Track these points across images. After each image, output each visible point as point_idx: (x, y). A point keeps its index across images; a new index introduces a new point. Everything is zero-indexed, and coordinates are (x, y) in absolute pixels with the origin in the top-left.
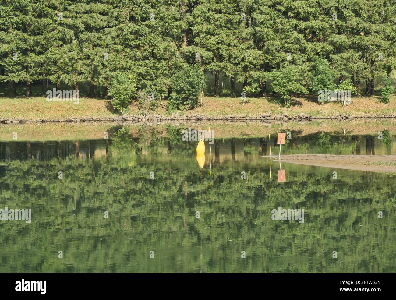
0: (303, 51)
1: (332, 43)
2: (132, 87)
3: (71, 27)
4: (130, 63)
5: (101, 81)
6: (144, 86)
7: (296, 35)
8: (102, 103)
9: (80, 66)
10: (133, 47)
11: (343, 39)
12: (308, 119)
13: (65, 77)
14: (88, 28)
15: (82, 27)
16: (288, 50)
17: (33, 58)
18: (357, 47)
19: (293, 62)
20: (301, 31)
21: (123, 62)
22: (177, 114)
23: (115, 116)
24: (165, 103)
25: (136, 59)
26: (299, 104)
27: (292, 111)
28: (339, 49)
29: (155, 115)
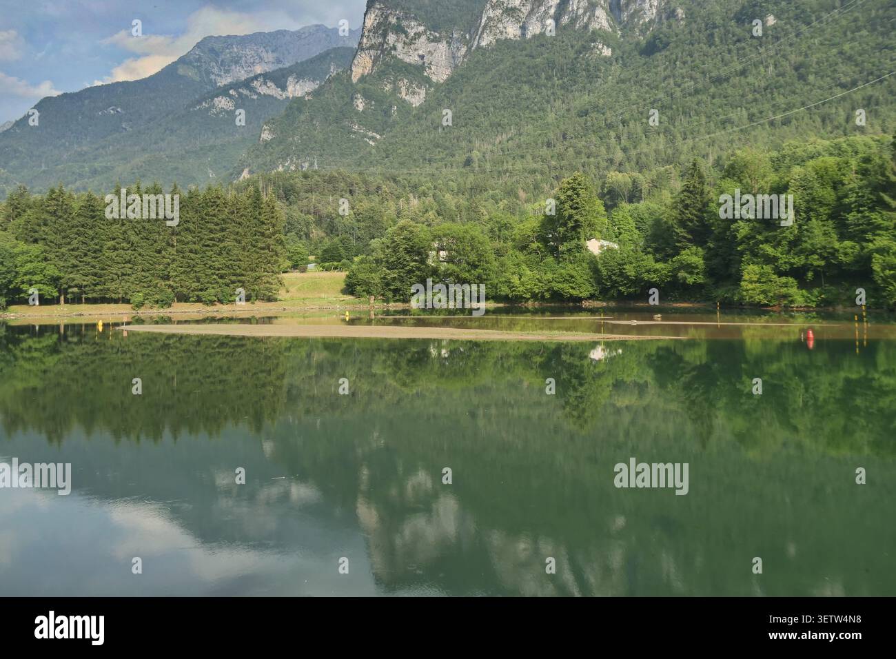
0: (217, 283)
1: (230, 280)
2: (142, 299)
3: (116, 274)
4: (142, 289)
5: (128, 297)
6: (148, 299)
7: (215, 277)
8: (129, 306)
9: (120, 291)
10: (144, 282)
11: (234, 278)
12: (217, 311)
13: (113, 296)
14: (123, 275)
15: (120, 274)
16: (211, 283)
17: (99, 287)
18: (239, 281)
19: (213, 288)
20: (217, 275)
21: (138, 289)
22: (162, 310)
23: (134, 312)
24: (158, 305)
25: (144, 287)
26: (215, 305)
27: (210, 308)
28: (233, 282)
29: (151, 311)
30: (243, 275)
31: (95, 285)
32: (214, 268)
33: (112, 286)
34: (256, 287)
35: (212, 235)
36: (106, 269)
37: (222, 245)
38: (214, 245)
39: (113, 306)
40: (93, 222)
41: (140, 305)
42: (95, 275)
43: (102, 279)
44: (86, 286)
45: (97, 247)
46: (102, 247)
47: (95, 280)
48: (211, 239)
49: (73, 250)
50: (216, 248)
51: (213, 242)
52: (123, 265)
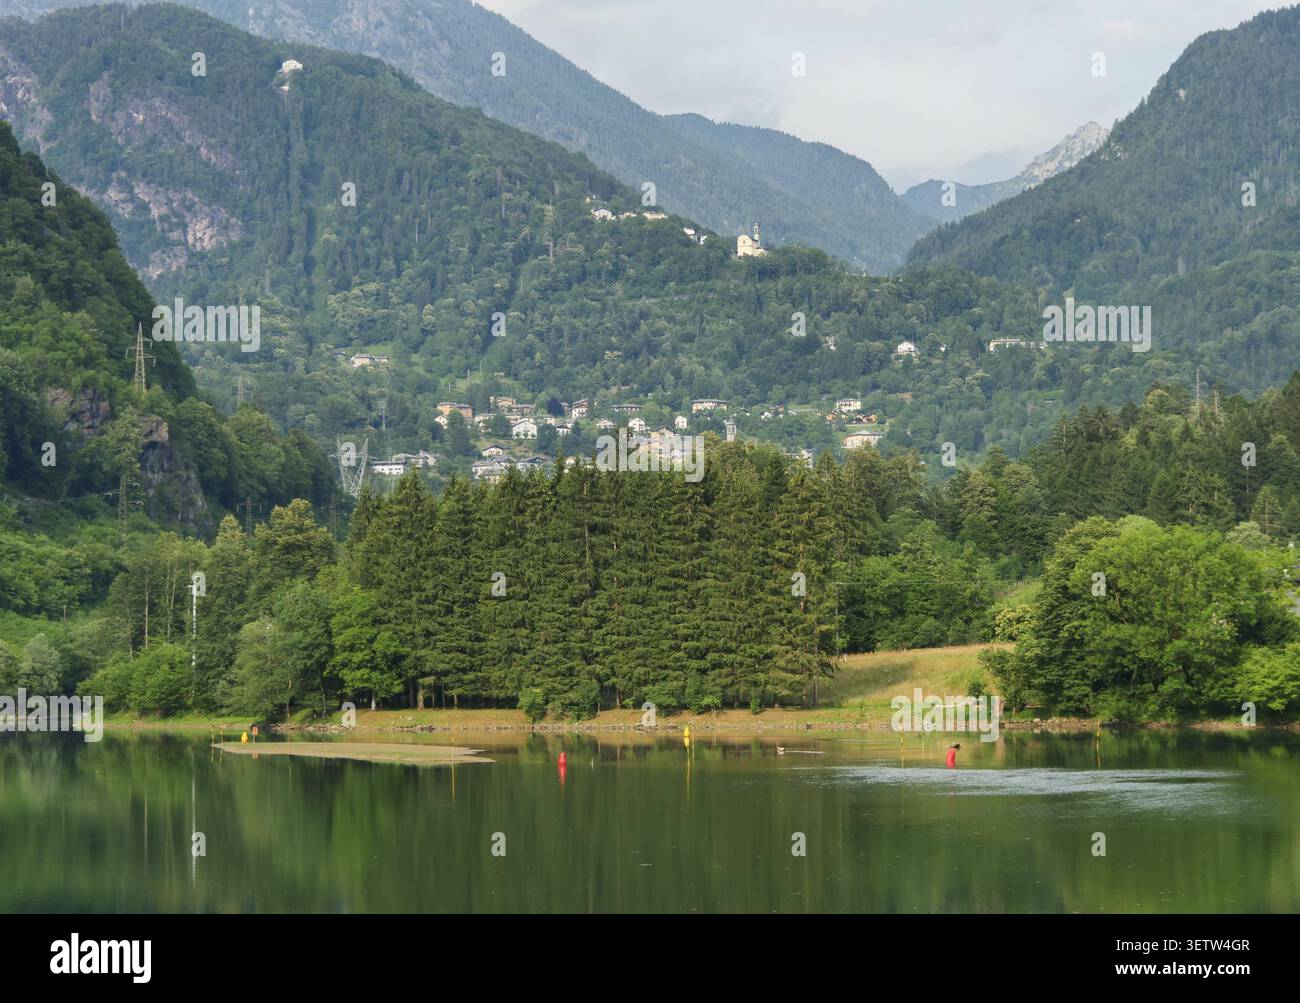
2: (538, 700)
4: (544, 680)
6: (553, 700)
7: (679, 654)
10: (547, 667)
21: (537, 679)
22: (578, 723)
23: (526, 725)
24: (571, 713)
25: (549, 675)
27: (676, 721)
30: (729, 651)
31: (464, 671)
32: (676, 637)
33: (495, 674)
34: (762, 677)
35: (675, 566)
36: (484, 640)
37: (693, 586)
38: (677, 586)
39: (493, 713)
40: (465, 544)
41: (538, 712)
42: (463, 650)
43: (477, 660)
44: (446, 673)
45: (469, 595)
46: (477, 593)
47: (463, 661)
48: (674, 574)
49: (427, 601)
50: (680, 593)
51: (674, 580)
52: (512, 631)
